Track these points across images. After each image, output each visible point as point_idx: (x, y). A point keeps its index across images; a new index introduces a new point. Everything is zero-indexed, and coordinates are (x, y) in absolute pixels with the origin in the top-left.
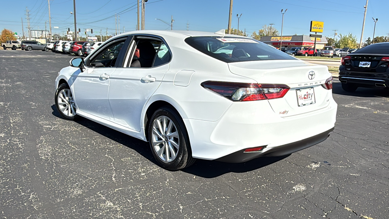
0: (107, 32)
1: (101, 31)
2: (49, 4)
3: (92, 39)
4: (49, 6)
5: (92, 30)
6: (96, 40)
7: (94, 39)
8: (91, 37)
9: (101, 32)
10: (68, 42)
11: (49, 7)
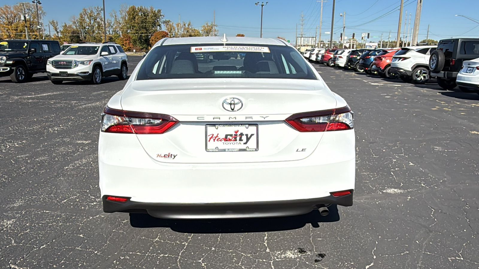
0: (390, 36)
1: (382, 35)
2: (322, 6)
3: (370, 46)
4: (322, 8)
5: (369, 34)
6: (376, 46)
7: (373, 46)
8: (373, 42)
9: (382, 37)
10: (322, 50)
11: (322, 10)
